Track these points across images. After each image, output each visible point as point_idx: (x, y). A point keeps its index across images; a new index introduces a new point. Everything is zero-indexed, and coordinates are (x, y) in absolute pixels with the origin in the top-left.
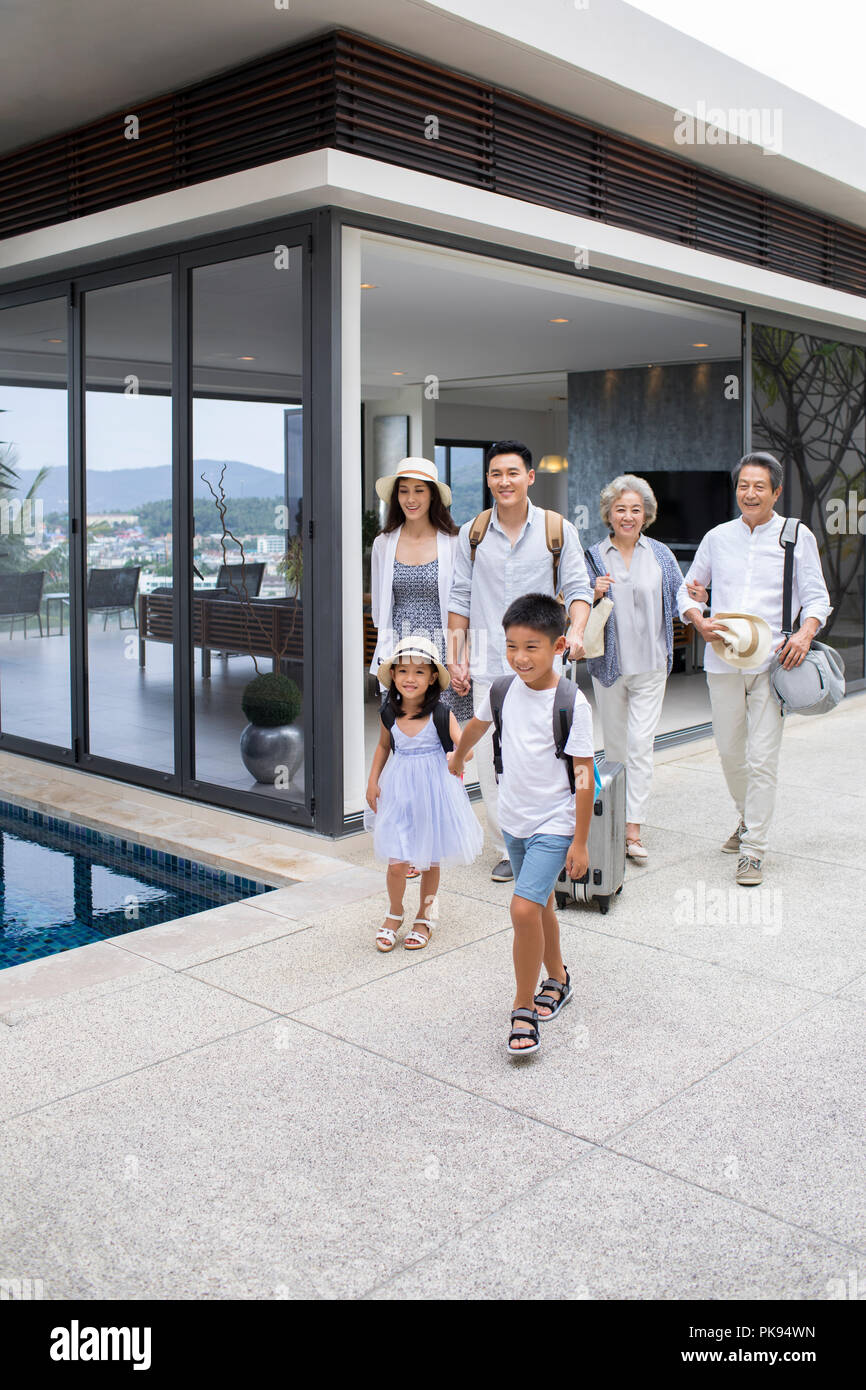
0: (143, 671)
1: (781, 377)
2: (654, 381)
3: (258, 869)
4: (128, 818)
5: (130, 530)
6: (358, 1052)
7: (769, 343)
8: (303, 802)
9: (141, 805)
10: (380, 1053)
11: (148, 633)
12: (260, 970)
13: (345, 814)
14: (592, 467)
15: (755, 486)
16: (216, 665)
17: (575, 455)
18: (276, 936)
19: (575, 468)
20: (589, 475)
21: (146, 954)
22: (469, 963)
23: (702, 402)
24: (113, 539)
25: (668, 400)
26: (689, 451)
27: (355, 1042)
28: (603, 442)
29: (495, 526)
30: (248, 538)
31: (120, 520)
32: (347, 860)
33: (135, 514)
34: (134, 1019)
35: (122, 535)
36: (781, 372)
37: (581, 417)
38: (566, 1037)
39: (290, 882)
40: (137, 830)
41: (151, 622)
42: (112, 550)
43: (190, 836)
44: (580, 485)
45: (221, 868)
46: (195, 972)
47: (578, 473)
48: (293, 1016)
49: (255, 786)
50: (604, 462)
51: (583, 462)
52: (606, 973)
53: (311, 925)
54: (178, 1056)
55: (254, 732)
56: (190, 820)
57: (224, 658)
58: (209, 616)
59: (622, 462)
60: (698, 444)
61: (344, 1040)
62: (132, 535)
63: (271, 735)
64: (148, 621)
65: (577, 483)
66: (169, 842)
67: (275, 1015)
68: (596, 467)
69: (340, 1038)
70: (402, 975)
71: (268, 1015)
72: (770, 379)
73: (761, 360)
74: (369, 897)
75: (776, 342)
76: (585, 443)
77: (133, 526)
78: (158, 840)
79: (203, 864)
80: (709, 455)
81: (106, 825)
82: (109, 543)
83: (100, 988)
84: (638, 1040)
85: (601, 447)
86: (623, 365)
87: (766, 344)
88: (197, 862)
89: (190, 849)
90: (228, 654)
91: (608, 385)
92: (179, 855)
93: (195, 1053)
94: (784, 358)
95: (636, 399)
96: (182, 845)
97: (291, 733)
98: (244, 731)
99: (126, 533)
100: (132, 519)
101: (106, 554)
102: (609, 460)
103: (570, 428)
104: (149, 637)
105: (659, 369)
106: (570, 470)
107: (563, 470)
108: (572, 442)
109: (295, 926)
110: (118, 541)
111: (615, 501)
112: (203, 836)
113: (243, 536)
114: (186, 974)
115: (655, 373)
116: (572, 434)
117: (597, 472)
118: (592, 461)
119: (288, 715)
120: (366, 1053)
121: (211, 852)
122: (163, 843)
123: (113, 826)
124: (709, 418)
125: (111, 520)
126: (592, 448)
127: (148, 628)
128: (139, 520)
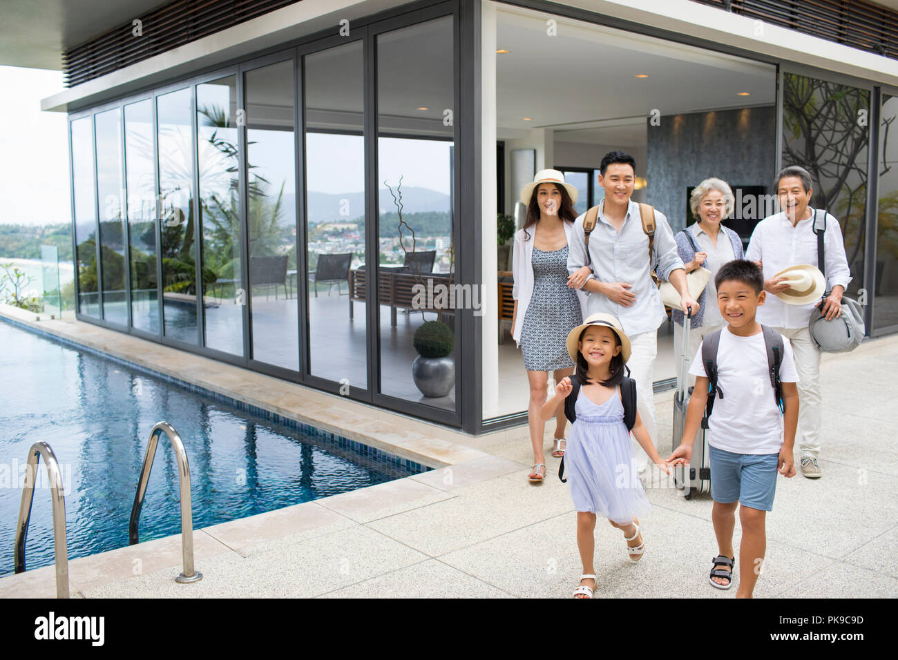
0: (352, 321)
1: (802, 117)
2: (710, 121)
3: (422, 456)
4: (336, 419)
5: (353, 234)
6: (485, 586)
7: (795, 93)
8: (454, 410)
9: (345, 411)
10: (501, 587)
11: (356, 296)
12: (419, 526)
13: (483, 419)
14: (664, 184)
15: (792, 191)
16: (401, 319)
17: (652, 175)
18: (431, 502)
19: (652, 185)
20: (661, 189)
21: (341, 512)
22: (568, 526)
23: (744, 136)
24: (341, 240)
25: (719, 135)
26: (735, 171)
27: (483, 579)
28: (672, 166)
29: (601, 219)
30: (429, 239)
31: (345, 226)
32: (485, 451)
33: (355, 223)
34: (329, 556)
35: (348, 237)
36: (803, 114)
37: (656, 149)
38: (638, 582)
39: (444, 465)
40: (340, 427)
41: (358, 288)
42: (340, 246)
43: (377, 432)
44: (655, 196)
45: (398, 455)
46: (374, 525)
47: (654, 189)
48: (440, 558)
49: (422, 399)
50: (673, 180)
51: (657, 181)
52: (668, 537)
53: (457, 495)
54: (357, 583)
55: (422, 361)
56: (377, 421)
57: (407, 313)
58: (396, 285)
59: (685, 180)
60: (740, 167)
61: (476, 577)
62: (353, 236)
63: (433, 364)
64: (355, 288)
65: (653, 195)
66: (362, 435)
67: (428, 557)
68: (666, 184)
69: (473, 576)
70: (519, 532)
71: (423, 557)
72: (794, 121)
73: (789, 106)
74: (499, 477)
75: (800, 93)
76: (659, 167)
77: (354, 231)
78: (355, 434)
79: (384, 450)
80: (748, 174)
81: (321, 423)
82: (339, 242)
83: (308, 534)
84: (691, 587)
85: (670, 169)
86: (688, 111)
87: (792, 93)
88: (381, 449)
89: (376, 440)
90: (409, 312)
91: (676, 126)
92: (369, 445)
93: (370, 582)
94: (805, 104)
95: (696, 135)
96: (371, 438)
97: (448, 363)
98: (415, 361)
99: (349, 235)
100: (353, 226)
101: (336, 249)
102: (676, 178)
103: (648, 157)
104: (356, 299)
105: (713, 113)
106: (648, 187)
107: (643, 188)
108: (650, 166)
109: (446, 496)
110: (344, 241)
111: (703, 198)
112: (385, 432)
113: (427, 237)
114: (367, 527)
115: (710, 117)
116: (650, 161)
117: (668, 188)
118: (663, 180)
119: (445, 350)
120: (490, 587)
121: (391, 443)
122: (358, 436)
123: (325, 424)
124: (749, 148)
125: (340, 227)
126: (664, 171)
127: (355, 292)
128: (358, 227)
